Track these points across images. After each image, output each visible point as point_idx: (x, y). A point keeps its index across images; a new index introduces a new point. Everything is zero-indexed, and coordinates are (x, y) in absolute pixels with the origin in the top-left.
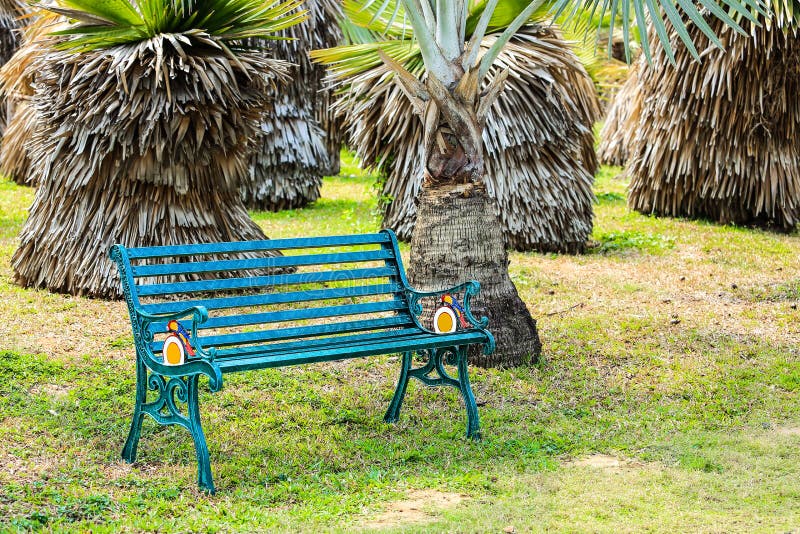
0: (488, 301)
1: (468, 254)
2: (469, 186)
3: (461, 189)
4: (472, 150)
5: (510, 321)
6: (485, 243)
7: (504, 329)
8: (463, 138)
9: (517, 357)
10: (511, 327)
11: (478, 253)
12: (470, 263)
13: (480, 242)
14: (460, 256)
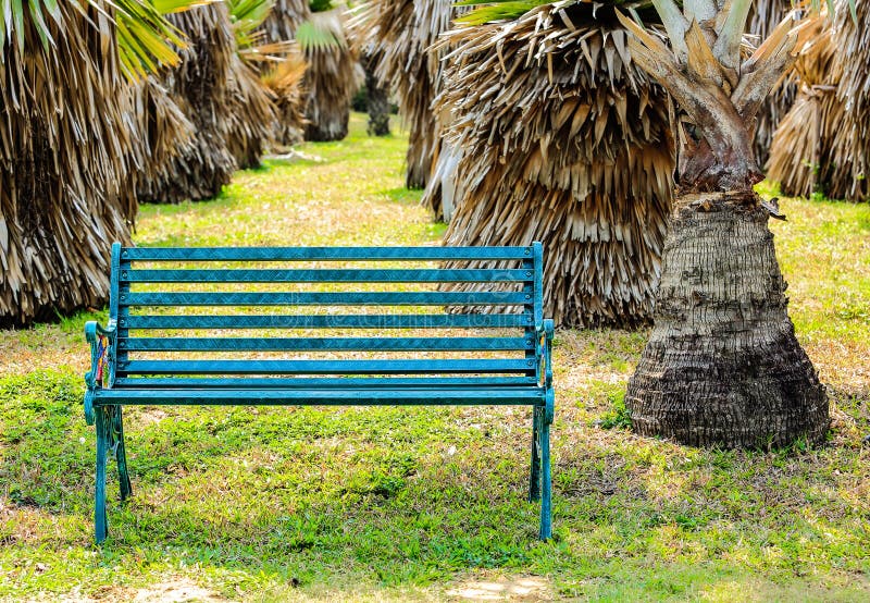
0: (719, 355)
1: (699, 289)
2: (717, 196)
3: (704, 199)
4: (721, 146)
5: (746, 386)
6: (728, 275)
7: (732, 395)
8: (707, 130)
9: (747, 436)
10: (744, 394)
11: (715, 288)
12: (701, 300)
13: (720, 273)
14: (689, 289)
